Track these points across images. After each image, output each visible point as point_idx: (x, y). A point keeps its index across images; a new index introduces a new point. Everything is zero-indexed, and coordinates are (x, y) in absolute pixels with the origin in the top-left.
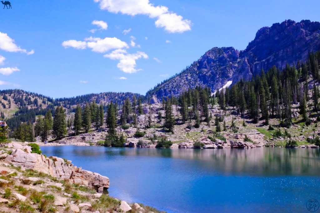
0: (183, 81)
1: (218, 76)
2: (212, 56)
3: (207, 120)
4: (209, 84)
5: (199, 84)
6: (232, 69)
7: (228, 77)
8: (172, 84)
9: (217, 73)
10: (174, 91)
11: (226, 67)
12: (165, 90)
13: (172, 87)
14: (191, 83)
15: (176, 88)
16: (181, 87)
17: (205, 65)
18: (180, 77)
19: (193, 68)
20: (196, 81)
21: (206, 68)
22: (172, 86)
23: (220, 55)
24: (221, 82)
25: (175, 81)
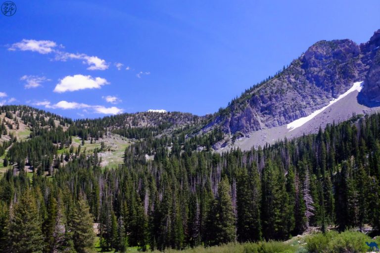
0: (285, 84)
1: (337, 76)
2: (321, 51)
4: (326, 88)
5: (310, 88)
6: (355, 66)
7: (354, 77)
8: (271, 88)
9: (336, 73)
10: (276, 98)
11: (346, 65)
12: (262, 97)
13: (272, 93)
14: (298, 86)
15: (277, 94)
16: (285, 91)
17: (313, 63)
18: (279, 80)
19: (296, 68)
20: (304, 84)
21: (316, 66)
22: (271, 91)
23: (333, 50)
24: (344, 84)
25: (274, 85)
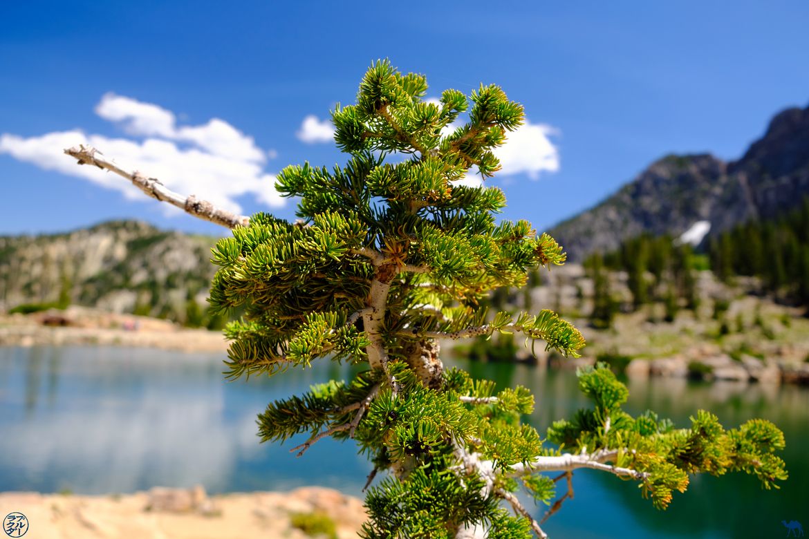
3: (692, 306)
